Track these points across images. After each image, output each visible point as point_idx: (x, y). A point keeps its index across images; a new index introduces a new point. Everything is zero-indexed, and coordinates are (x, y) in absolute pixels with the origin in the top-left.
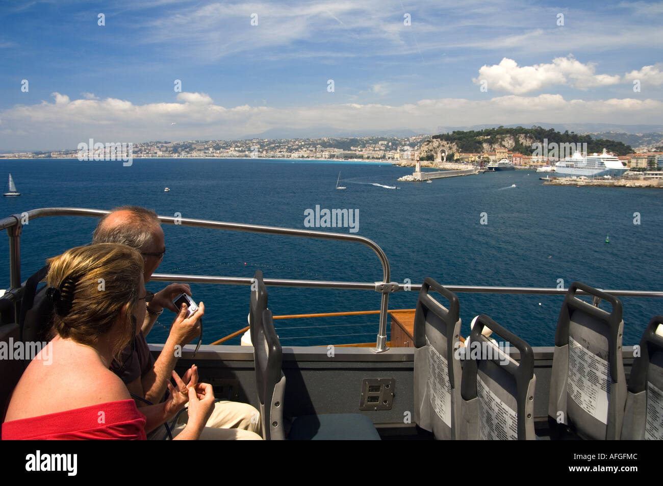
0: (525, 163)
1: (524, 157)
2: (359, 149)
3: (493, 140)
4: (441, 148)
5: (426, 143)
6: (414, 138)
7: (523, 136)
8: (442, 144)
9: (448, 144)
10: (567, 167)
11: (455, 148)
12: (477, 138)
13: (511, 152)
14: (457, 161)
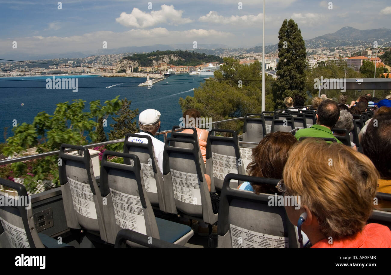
0: (178, 71)
1: (176, 67)
2: (55, 67)
3: (158, 58)
4: (129, 65)
5: (120, 62)
6: (89, 58)
7: (173, 55)
8: (129, 62)
9: (132, 62)
10: (207, 71)
11: (137, 65)
12: (149, 58)
13: (169, 65)
14: (141, 72)
